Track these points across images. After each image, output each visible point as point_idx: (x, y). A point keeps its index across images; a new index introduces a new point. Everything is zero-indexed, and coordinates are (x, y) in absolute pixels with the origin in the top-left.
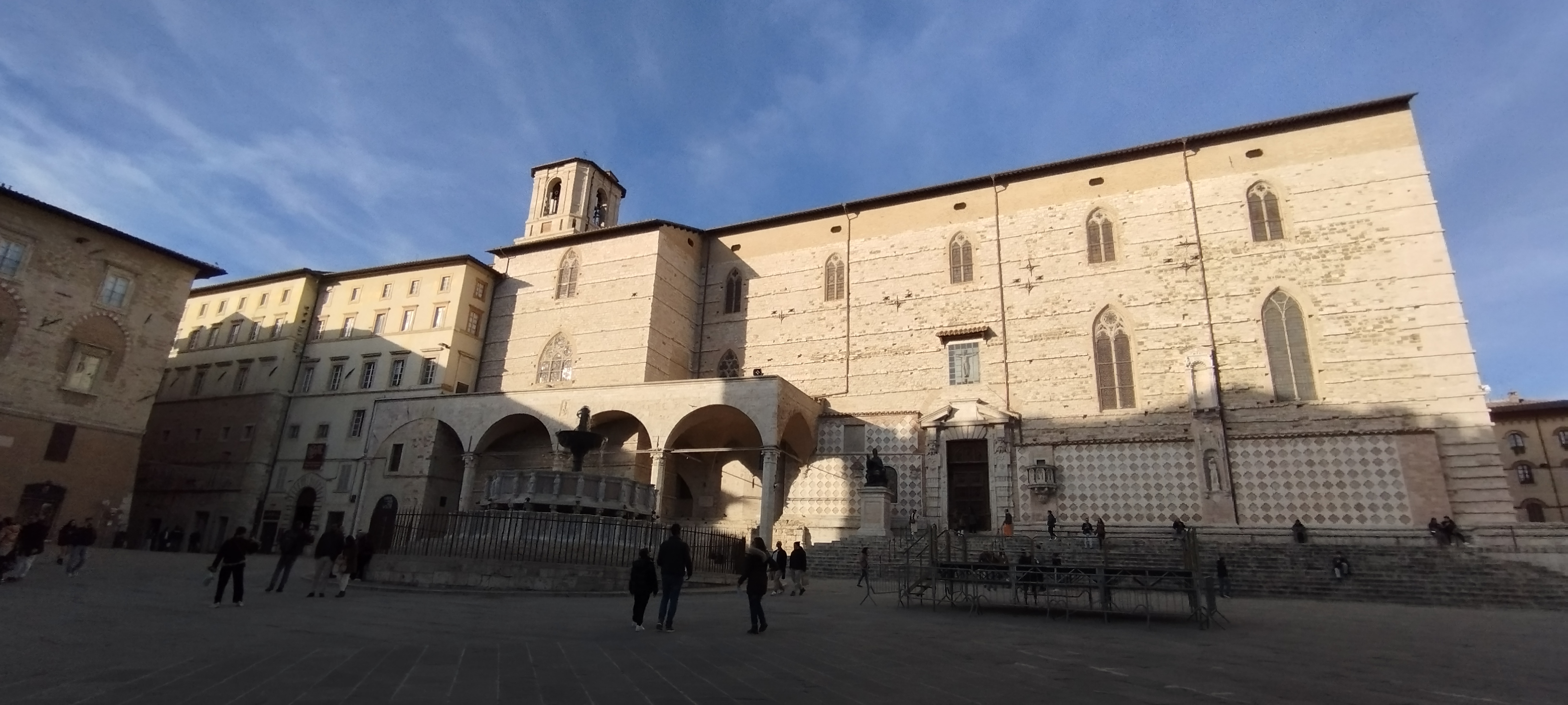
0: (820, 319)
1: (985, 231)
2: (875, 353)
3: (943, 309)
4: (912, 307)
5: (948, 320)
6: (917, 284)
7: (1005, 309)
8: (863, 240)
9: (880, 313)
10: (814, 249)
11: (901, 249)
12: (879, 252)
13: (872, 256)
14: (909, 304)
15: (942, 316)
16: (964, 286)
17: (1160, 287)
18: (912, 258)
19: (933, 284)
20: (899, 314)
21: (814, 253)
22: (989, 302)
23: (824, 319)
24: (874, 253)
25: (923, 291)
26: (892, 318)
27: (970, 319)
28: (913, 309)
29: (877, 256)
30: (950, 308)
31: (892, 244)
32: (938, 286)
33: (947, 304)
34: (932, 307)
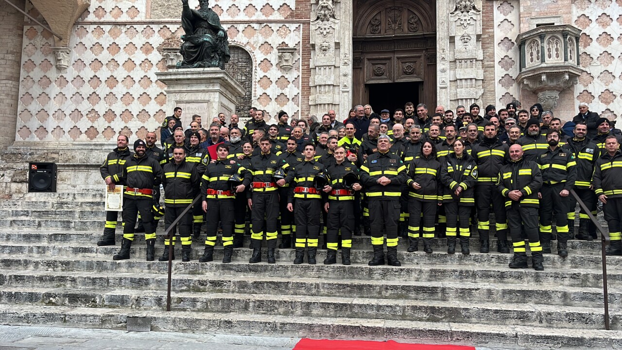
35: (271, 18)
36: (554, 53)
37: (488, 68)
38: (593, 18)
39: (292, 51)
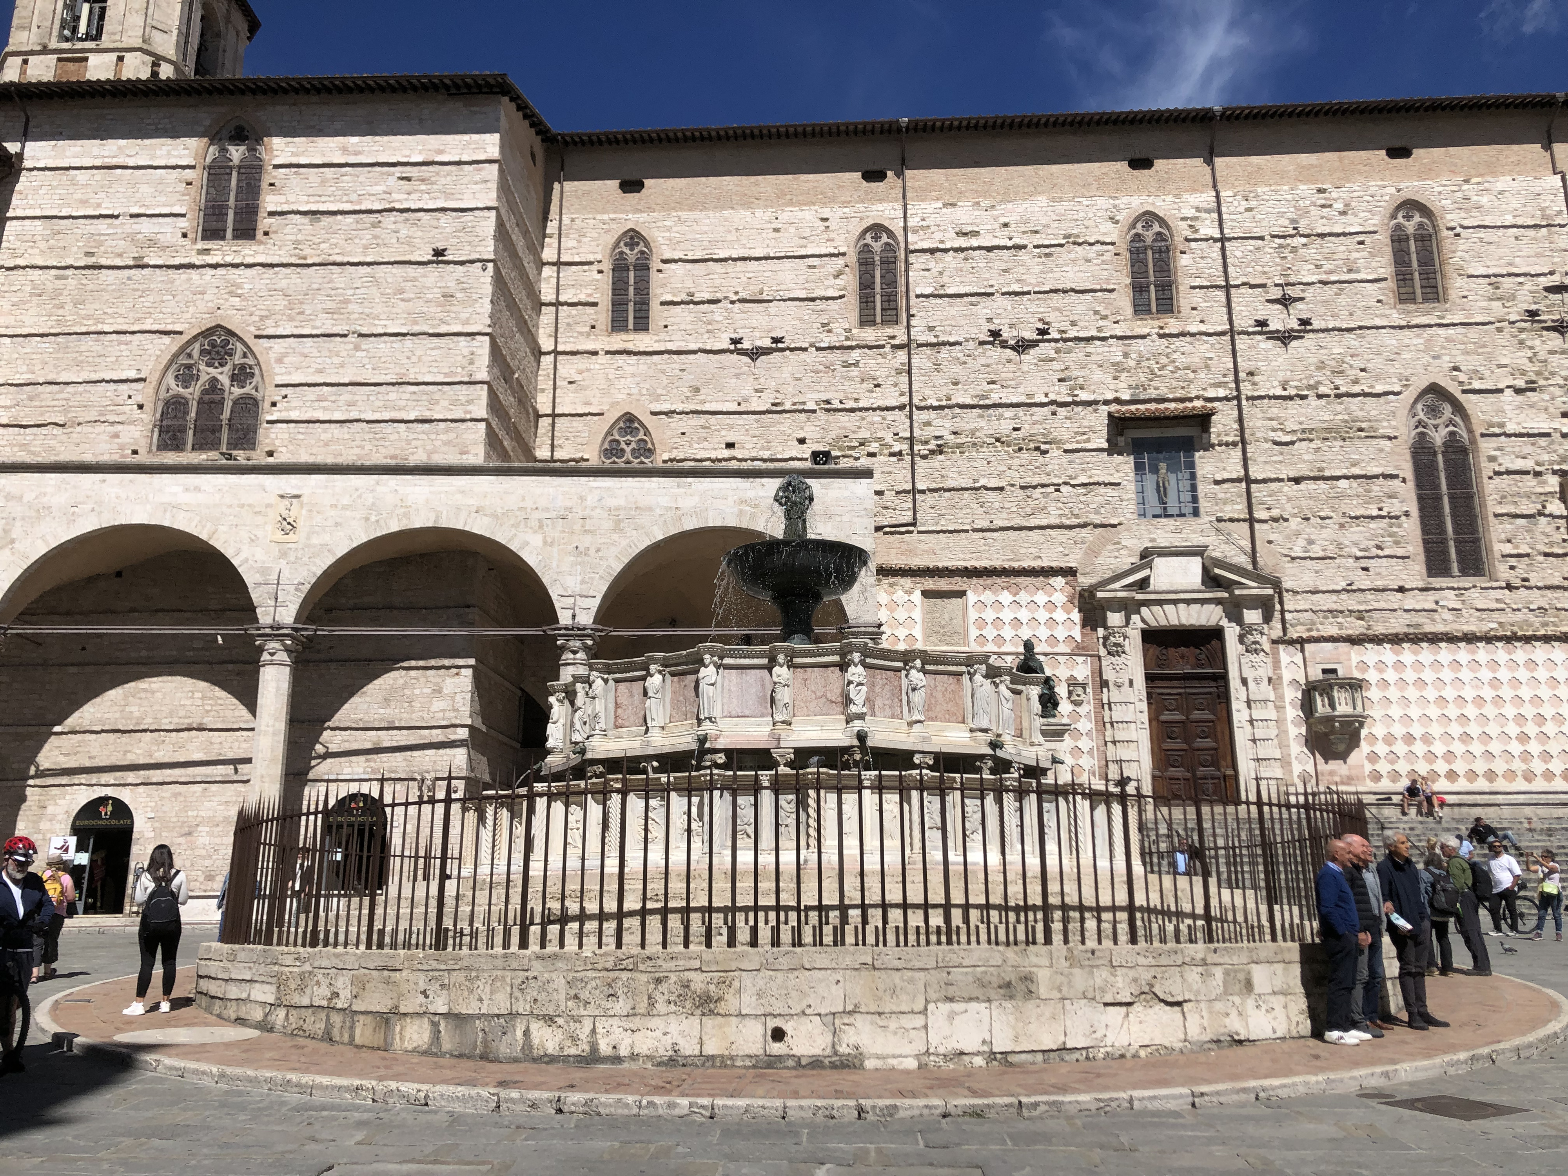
0: (846, 365)
1: (1197, 218)
2: (975, 444)
3: (1117, 364)
4: (1052, 354)
5: (1130, 387)
6: (1059, 310)
7: (1242, 375)
8: (940, 205)
9: (983, 361)
10: (826, 213)
11: (1024, 233)
12: (976, 234)
13: (963, 242)
14: (1045, 349)
15: (1115, 378)
16: (1156, 323)
17: (1521, 358)
18: (1047, 255)
19: (1096, 312)
20: (1025, 368)
21: (826, 220)
22: (1211, 359)
23: (856, 364)
24: (966, 234)
25: (1073, 323)
26: (1011, 375)
27: (1173, 389)
28: (1052, 360)
29: (975, 242)
30: (1132, 363)
31: (1003, 220)
32: (1105, 317)
33: (1126, 355)
34: (1094, 358)
35: (1056, 650)
36: (1343, 701)
37: (1280, 708)
38: (1371, 664)
39: (1084, 686)
